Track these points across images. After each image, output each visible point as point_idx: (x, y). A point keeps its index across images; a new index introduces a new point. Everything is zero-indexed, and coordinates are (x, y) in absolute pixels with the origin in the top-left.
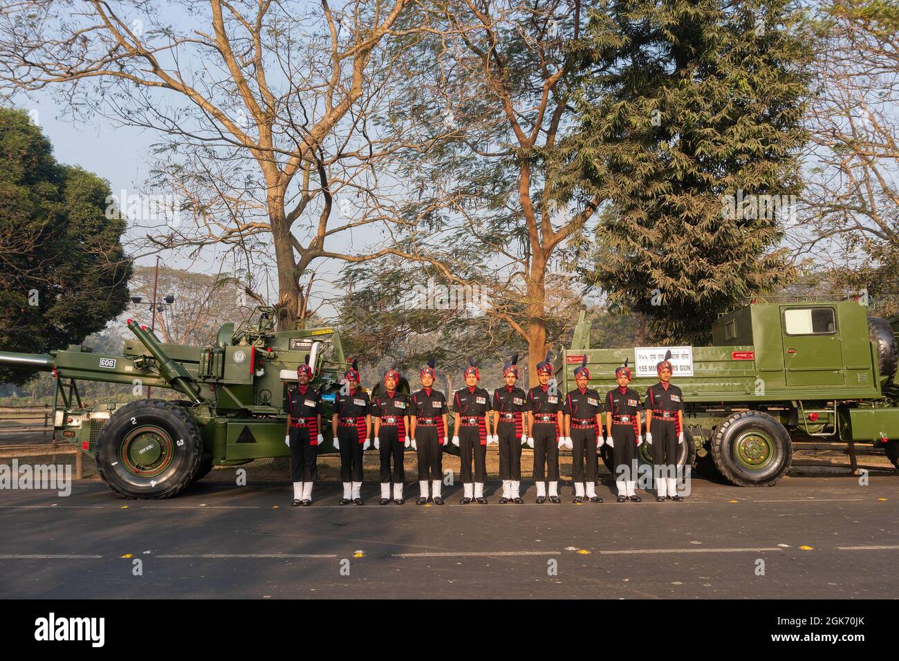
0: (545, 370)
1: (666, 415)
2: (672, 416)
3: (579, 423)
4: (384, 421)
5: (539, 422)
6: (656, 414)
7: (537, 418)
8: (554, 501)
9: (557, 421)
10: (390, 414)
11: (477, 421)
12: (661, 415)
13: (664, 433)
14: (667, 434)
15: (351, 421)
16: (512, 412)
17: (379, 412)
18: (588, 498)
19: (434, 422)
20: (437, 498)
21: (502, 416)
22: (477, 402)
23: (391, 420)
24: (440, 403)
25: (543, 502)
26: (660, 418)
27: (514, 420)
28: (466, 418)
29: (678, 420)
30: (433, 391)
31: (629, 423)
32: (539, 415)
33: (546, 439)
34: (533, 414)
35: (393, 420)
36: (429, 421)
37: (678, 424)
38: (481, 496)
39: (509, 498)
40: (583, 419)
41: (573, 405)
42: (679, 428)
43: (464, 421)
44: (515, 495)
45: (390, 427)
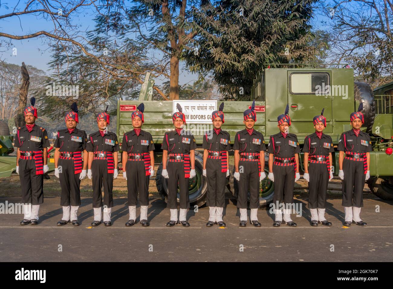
0: (250, 116)
1: (357, 156)
2: (361, 157)
3: (281, 162)
4: (96, 155)
5: (244, 160)
6: (348, 155)
7: (242, 157)
8: (256, 225)
9: (259, 159)
10: (100, 150)
11: (183, 158)
12: (352, 156)
13: (354, 171)
14: (356, 172)
15: (69, 155)
16: (218, 151)
17: (93, 148)
18: (285, 222)
19: (142, 158)
20: (144, 220)
21: (210, 154)
22: (183, 142)
23: (102, 155)
24: (147, 141)
25: (245, 225)
26: (351, 159)
27: (220, 157)
28: (173, 155)
29: (365, 161)
30: (141, 131)
31: (324, 162)
32: (244, 154)
33: (250, 174)
34: (240, 153)
35: (103, 155)
36: (138, 156)
37: (366, 164)
38: (185, 220)
39: (214, 221)
40: (285, 158)
41: (276, 147)
42: (367, 167)
43: (171, 158)
44: (219, 219)
45: (100, 161)
